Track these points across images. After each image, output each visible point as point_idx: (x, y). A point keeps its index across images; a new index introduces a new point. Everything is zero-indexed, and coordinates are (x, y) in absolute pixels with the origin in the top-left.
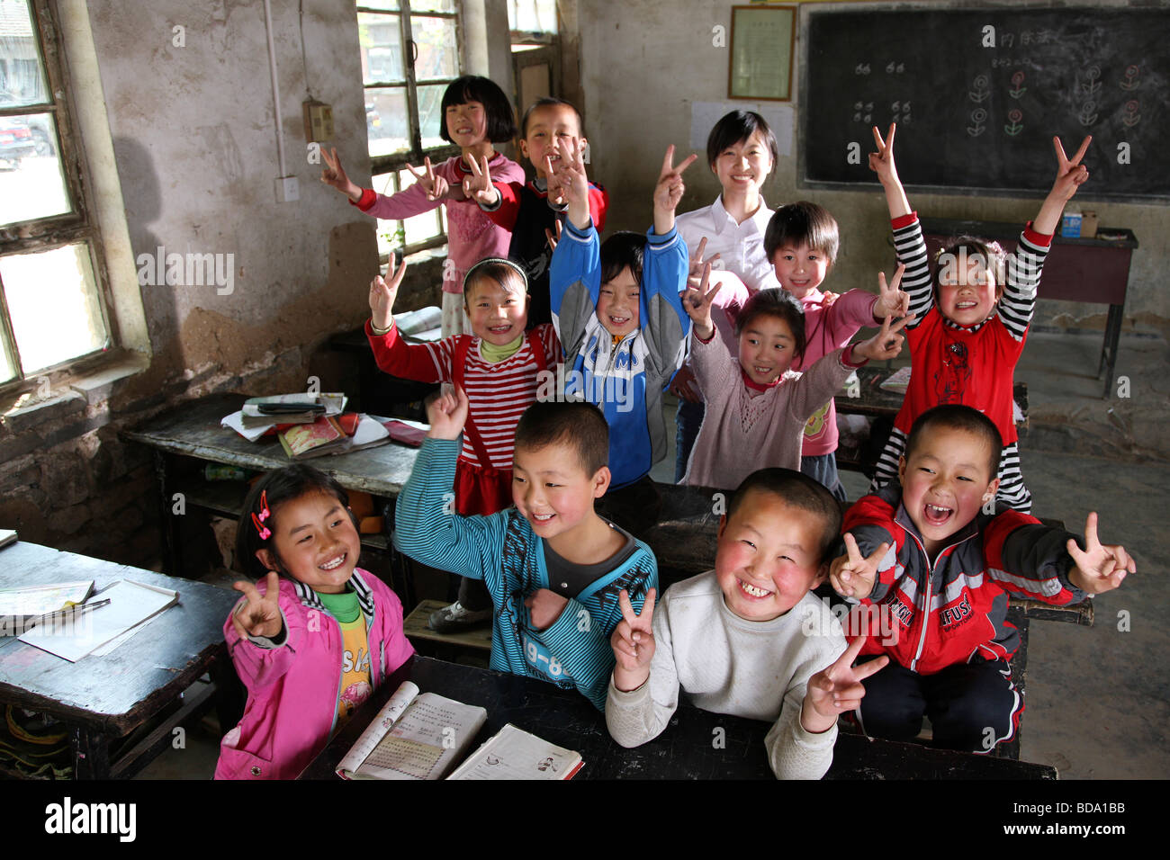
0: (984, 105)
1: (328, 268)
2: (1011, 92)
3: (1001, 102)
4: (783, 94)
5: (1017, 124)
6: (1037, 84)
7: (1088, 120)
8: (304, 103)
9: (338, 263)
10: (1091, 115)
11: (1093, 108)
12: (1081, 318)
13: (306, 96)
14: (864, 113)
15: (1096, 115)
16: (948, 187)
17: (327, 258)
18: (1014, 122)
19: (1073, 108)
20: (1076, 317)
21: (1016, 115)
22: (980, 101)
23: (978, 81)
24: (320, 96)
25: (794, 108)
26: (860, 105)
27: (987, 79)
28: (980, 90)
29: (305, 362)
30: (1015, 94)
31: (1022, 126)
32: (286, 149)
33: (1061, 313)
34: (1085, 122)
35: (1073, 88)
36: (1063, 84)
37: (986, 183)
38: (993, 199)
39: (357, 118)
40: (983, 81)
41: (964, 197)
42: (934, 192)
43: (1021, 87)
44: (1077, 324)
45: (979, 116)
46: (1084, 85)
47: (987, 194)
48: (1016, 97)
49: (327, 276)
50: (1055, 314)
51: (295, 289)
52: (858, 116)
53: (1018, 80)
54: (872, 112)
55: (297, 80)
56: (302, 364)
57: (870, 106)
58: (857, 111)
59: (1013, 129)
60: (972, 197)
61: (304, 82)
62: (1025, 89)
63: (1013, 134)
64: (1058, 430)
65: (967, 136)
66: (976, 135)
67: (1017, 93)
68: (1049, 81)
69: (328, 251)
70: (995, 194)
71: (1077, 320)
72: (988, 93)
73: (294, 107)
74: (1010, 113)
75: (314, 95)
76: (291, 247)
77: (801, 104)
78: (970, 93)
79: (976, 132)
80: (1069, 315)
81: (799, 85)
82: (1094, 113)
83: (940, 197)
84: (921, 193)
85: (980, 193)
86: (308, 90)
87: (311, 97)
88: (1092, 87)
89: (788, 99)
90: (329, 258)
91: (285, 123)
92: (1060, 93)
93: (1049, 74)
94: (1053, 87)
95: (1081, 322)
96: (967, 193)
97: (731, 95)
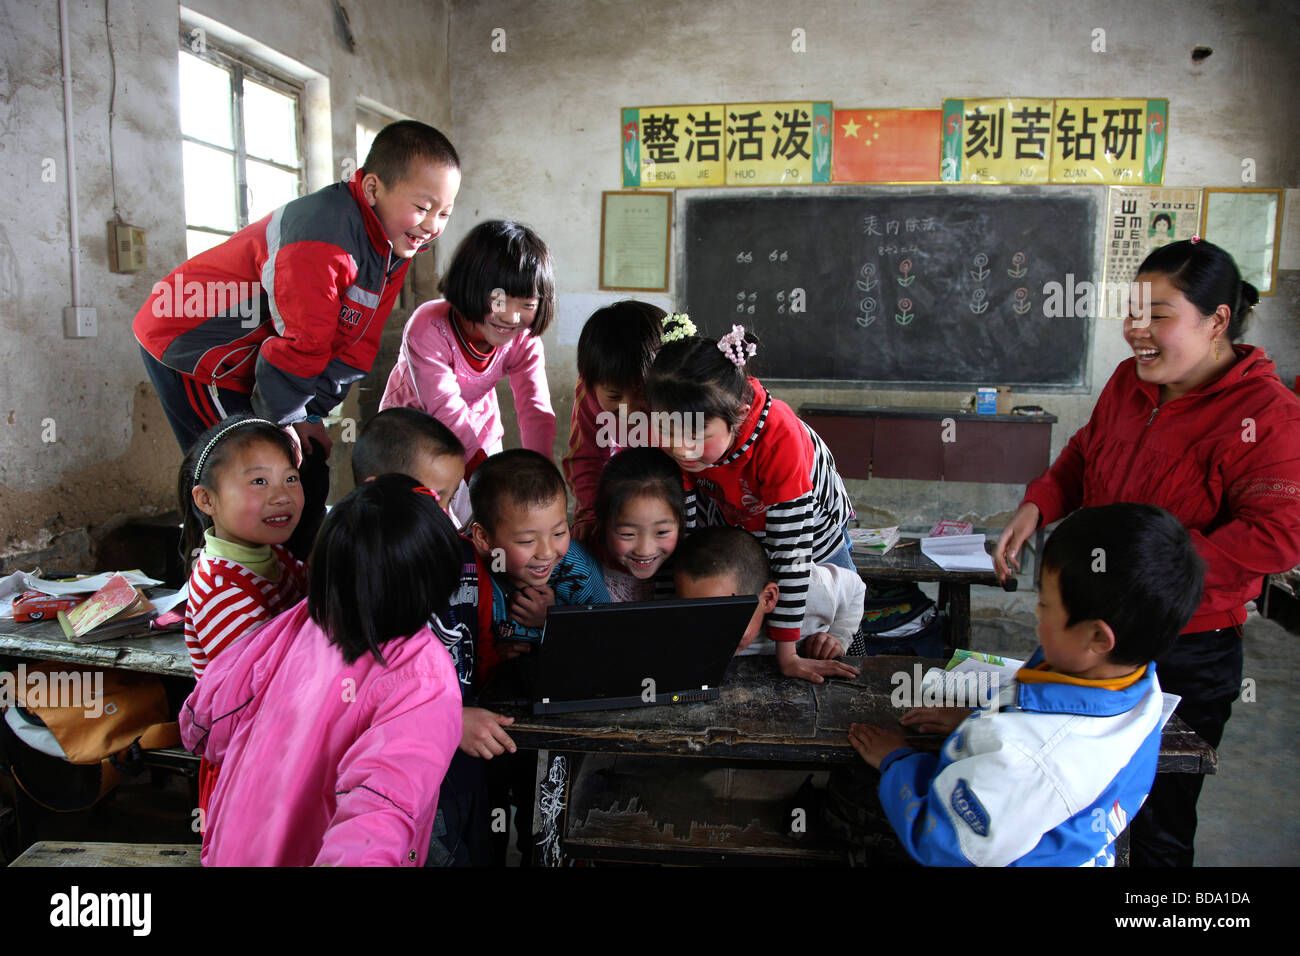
0: (873, 293)
1: (130, 431)
2: (900, 280)
3: (890, 291)
4: (661, 285)
5: (908, 313)
6: (926, 272)
7: (979, 308)
8: (109, 223)
9: (144, 428)
10: (982, 303)
11: (982, 297)
12: (987, 517)
13: (112, 215)
14: (747, 303)
15: (987, 303)
16: (839, 381)
17: (129, 419)
18: (905, 311)
19: (964, 296)
20: (982, 516)
21: (904, 303)
22: (868, 290)
23: (865, 269)
24: (129, 219)
25: (672, 299)
26: (742, 295)
27: (874, 267)
28: (868, 278)
29: (94, 549)
30: (903, 282)
31: (912, 315)
32: (82, 273)
33: (966, 512)
34: (976, 310)
35: (962, 276)
36: (951, 272)
37: (881, 375)
38: (889, 392)
39: (176, 254)
40: (870, 269)
41: (857, 391)
42: (826, 386)
43: (910, 275)
44: (984, 523)
45: (868, 305)
46: (972, 272)
47: (881, 387)
48: (905, 285)
49: (128, 441)
50: (960, 514)
51: (85, 452)
52: (741, 306)
53: (906, 268)
54: (757, 303)
55: (102, 193)
56: (90, 551)
57: (754, 296)
58: (740, 302)
59: (904, 319)
60: (865, 391)
61: (111, 196)
62: (914, 277)
63: (904, 323)
64: (993, 626)
65: (857, 327)
66: (867, 325)
67: (906, 280)
68: (937, 269)
69: (131, 410)
70: (891, 387)
71: (983, 519)
72: (876, 281)
73: (95, 223)
74: (900, 302)
75: (124, 216)
76: (82, 398)
77: (679, 295)
78: (858, 282)
79: (866, 322)
80: (974, 514)
81: (677, 273)
82: (984, 301)
83: (832, 392)
84: (811, 388)
85: (874, 387)
86: (115, 208)
87: (118, 216)
88: (981, 275)
89: (665, 289)
90: (133, 420)
91: (82, 240)
92: (949, 281)
93: (937, 262)
94: (942, 274)
95: (987, 521)
96: (860, 387)
97: (603, 287)
